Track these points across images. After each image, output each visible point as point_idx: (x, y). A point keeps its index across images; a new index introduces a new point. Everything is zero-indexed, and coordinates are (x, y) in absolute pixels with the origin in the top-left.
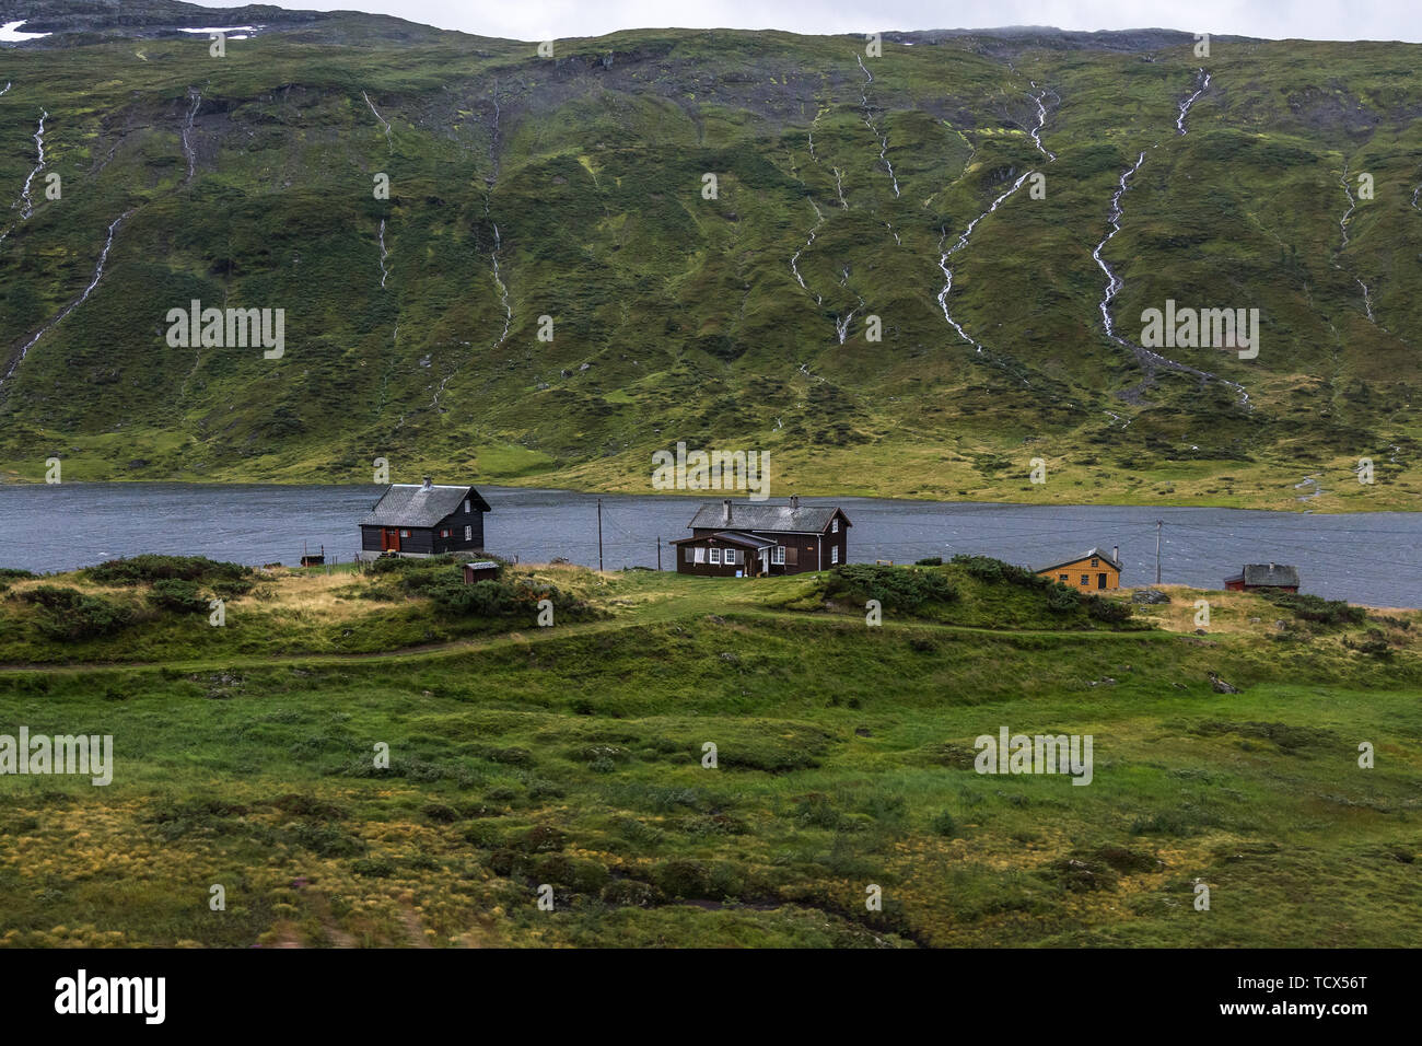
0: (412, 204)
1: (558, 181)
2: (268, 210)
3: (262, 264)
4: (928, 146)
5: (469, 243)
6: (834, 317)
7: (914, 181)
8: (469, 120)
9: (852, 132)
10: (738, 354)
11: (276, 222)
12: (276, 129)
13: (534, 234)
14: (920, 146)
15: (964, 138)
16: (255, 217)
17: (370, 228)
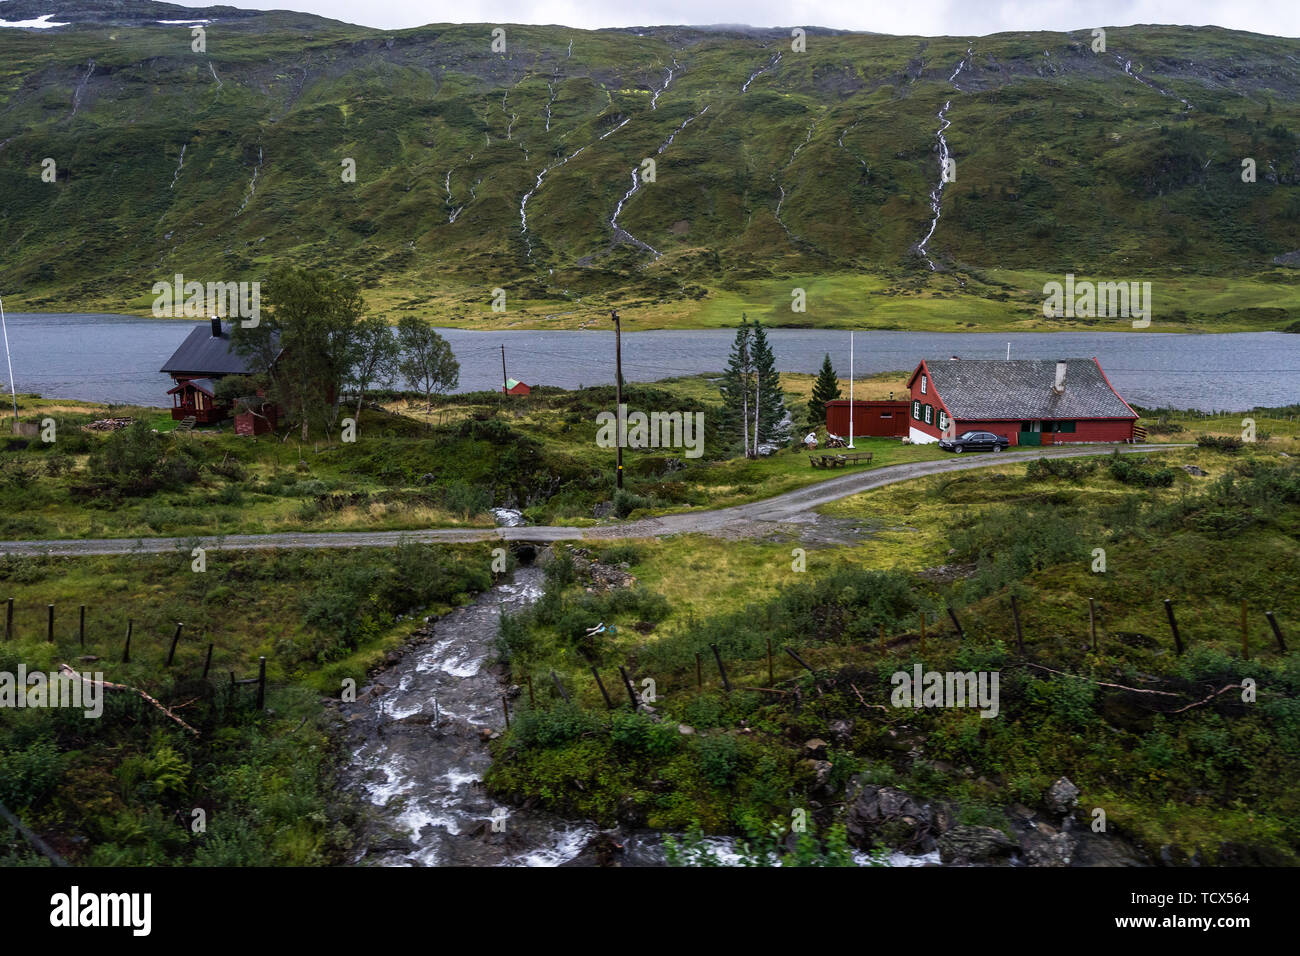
0: (208, 134)
1: (319, 120)
2: (104, 138)
3: (91, 173)
4: (582, 100)
5: (239, 161)
6: (450, 209)
7: (561, 123)
8: (283, 81)
9: (535, 91)
10: (374, 232)
11: (107, 145)
12: (141, 85)
13: (286, 154)
14: (575, 100)
15: (609, 95)
16: (95, 142)
17: (175, 150)
